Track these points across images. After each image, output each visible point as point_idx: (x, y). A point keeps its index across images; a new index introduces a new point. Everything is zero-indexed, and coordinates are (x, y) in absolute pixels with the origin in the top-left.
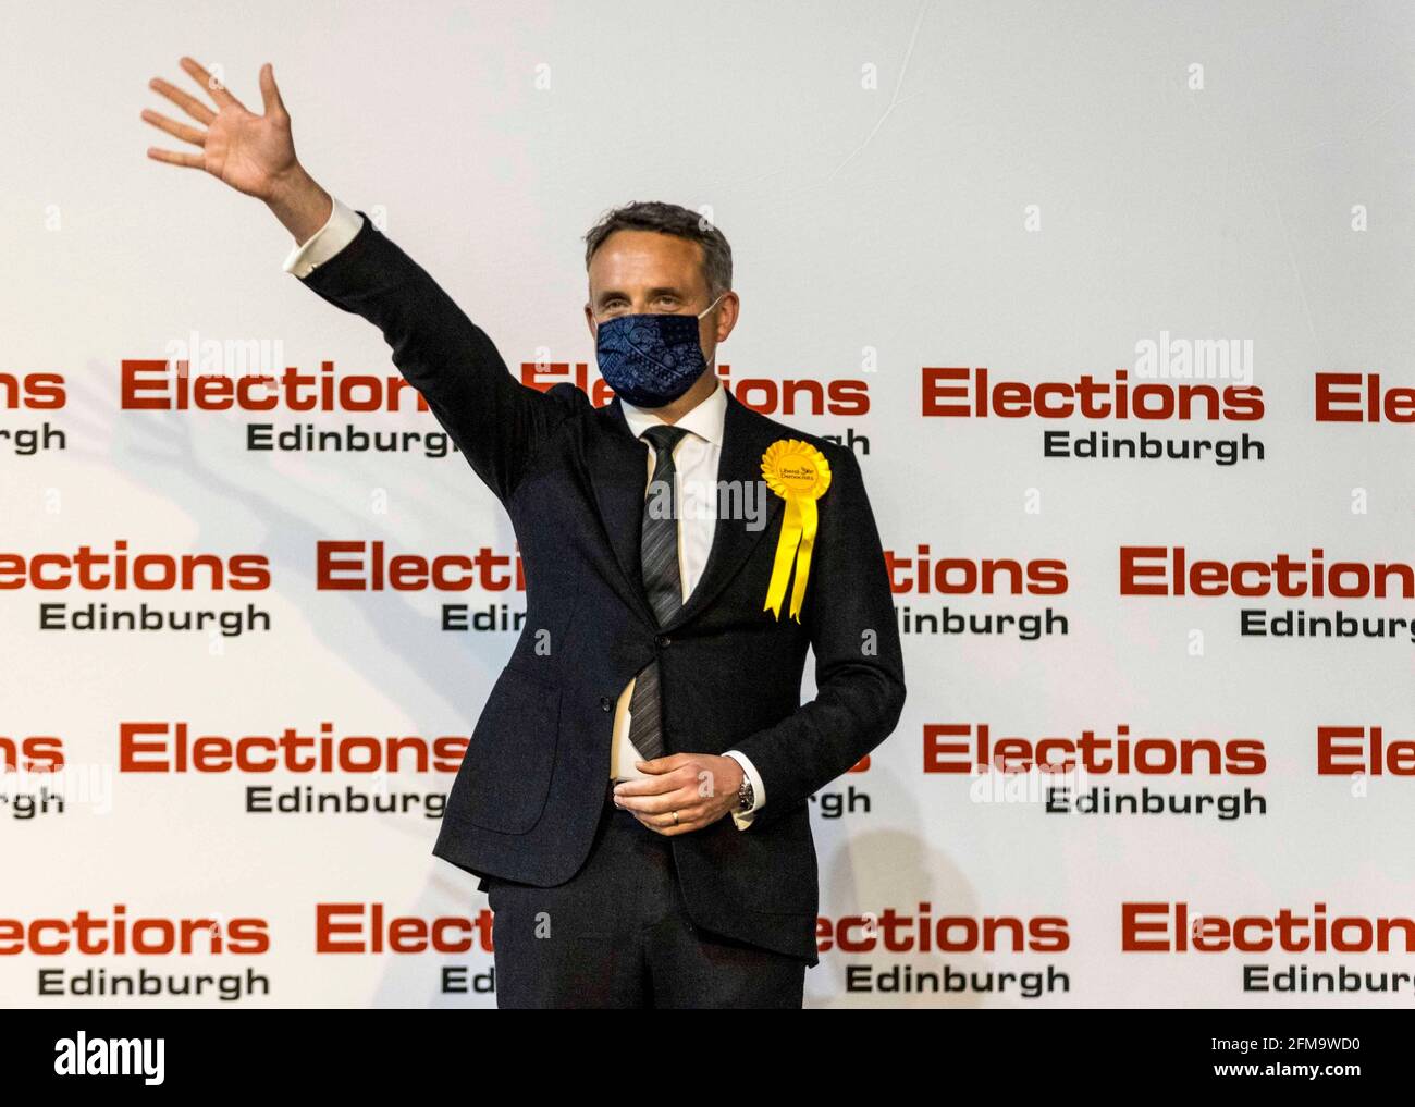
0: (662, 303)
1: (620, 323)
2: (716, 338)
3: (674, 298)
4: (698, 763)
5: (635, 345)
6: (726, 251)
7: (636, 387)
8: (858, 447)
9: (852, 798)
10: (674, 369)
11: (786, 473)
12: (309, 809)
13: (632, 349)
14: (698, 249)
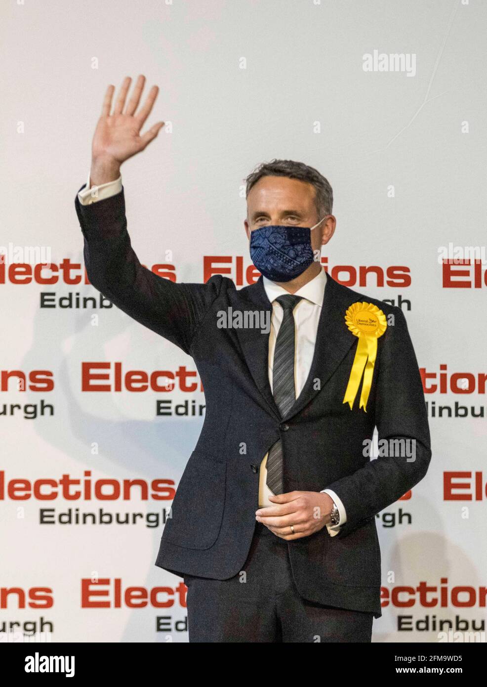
0: (289, 219)
1: (264, 230)
2: (321, 242)
3: (297, 217)
4: (305, 497)
5: (272, 244)
6: (329, 190)
7: (272, 269)
8: (404, 306)
9: (401, 516)
10: (295, 259)
11: (360, 322)
12: (77, 522)
13: (270, 246)
14: (312, 189)
